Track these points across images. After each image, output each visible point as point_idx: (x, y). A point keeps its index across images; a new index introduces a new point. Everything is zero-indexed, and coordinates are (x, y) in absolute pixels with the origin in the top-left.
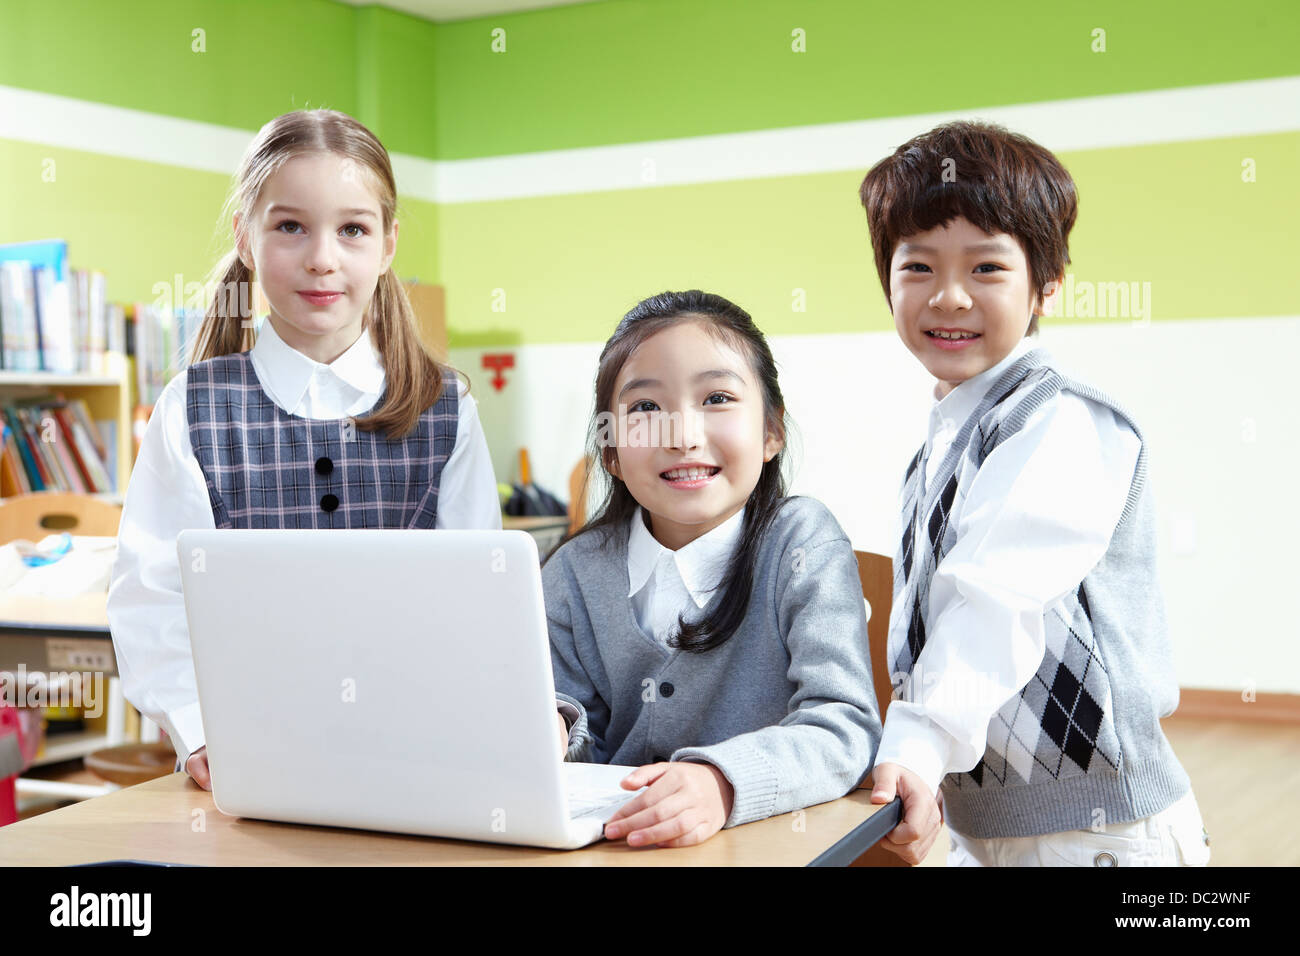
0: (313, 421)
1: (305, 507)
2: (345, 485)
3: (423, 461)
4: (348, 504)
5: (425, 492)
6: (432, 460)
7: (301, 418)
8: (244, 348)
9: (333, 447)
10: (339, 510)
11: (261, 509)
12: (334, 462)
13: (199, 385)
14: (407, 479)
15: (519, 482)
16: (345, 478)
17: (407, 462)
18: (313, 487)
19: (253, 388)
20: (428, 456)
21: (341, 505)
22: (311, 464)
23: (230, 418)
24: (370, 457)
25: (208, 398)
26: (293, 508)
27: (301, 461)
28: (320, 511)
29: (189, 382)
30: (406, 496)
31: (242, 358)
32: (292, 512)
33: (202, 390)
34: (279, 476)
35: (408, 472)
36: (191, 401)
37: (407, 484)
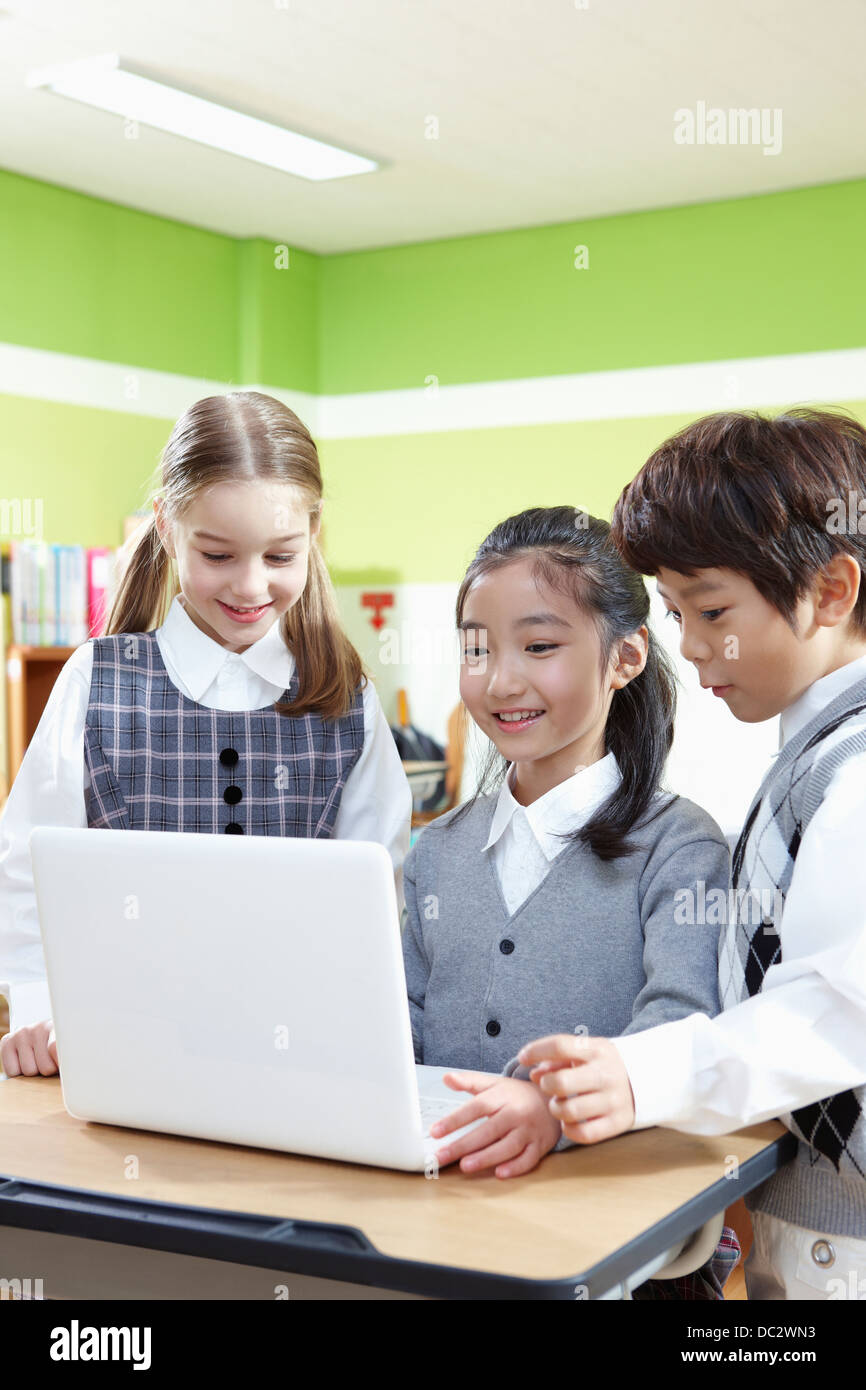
0: (219, 712)
1: (206, 799)
2: (249, 778)
3: (329, 756)
4: (251, 798)
5: (333, 787)
6: (339, 755)
7: (207, 709)
8: (151, 629)
9: (238, 739)
10: (240, 804)
11: (160, 797)
12: (239, 754)
13: (105, 664)
14: (312, 772)
15: (397, 725)
16: (249, 772)
17: (312, 755)
18: (215, 779)
19: (159, 674)
20: (334, 751)
21: (243, 799)
22: (215, 756)
23: (134, 702)
24: (274, 752)
25: (113, 678)
26: (194, 799)
27: (204, 752)
28: (222, 804)
29: (95, 660)
30: (311, 789)
31: (148, 639)
32: (191, 804)
33: (108, 670)
34: (181, 766)
35: (312, 765)
36: (96, 680)
37: (312, 777)
